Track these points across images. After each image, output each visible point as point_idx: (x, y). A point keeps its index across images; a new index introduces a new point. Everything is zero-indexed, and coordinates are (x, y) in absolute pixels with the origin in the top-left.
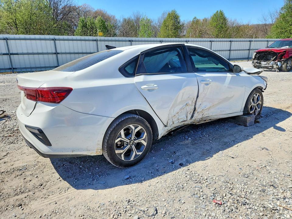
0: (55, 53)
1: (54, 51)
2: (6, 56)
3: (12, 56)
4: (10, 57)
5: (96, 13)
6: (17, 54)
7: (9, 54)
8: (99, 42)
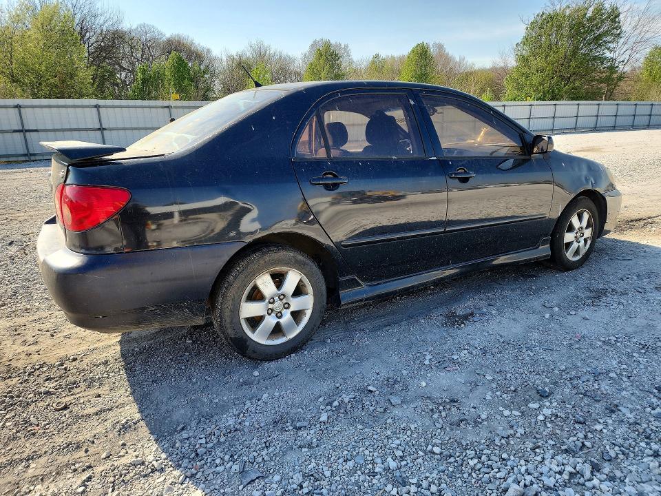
0: (99, 129)
1: (98, 126)
2: (18, 133)
3: (27, 134)
4: (25, 137)
5: (169, 42)
6: (36, 131)
7: (23, 131)
8: (173, 110)
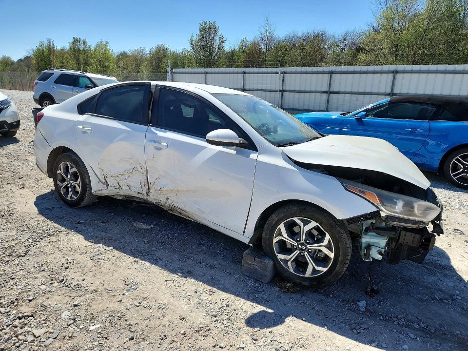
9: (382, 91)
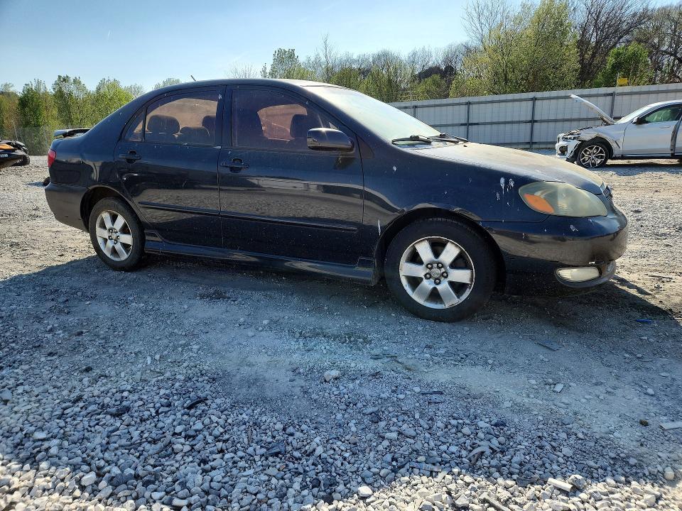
0: (530, 122)
1: (529, 118)
2: (463, 127)
7: (468, 125)
8: (618, 98)
9: (523, 119)
